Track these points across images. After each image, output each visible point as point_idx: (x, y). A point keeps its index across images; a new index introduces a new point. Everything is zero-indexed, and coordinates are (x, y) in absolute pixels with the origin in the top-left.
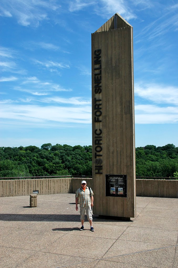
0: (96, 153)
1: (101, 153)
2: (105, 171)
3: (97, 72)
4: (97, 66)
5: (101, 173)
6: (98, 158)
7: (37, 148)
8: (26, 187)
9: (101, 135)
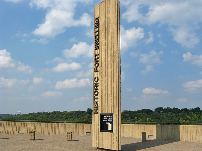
0: (95, 97)
1: (98, 97)
2: (100, 112)
3: (97, 33)
4: (97, 29)
5: (98, 113)
6: (96, 100)
7: (151, 111)
8: (81, 129)
9: (98, 82)
